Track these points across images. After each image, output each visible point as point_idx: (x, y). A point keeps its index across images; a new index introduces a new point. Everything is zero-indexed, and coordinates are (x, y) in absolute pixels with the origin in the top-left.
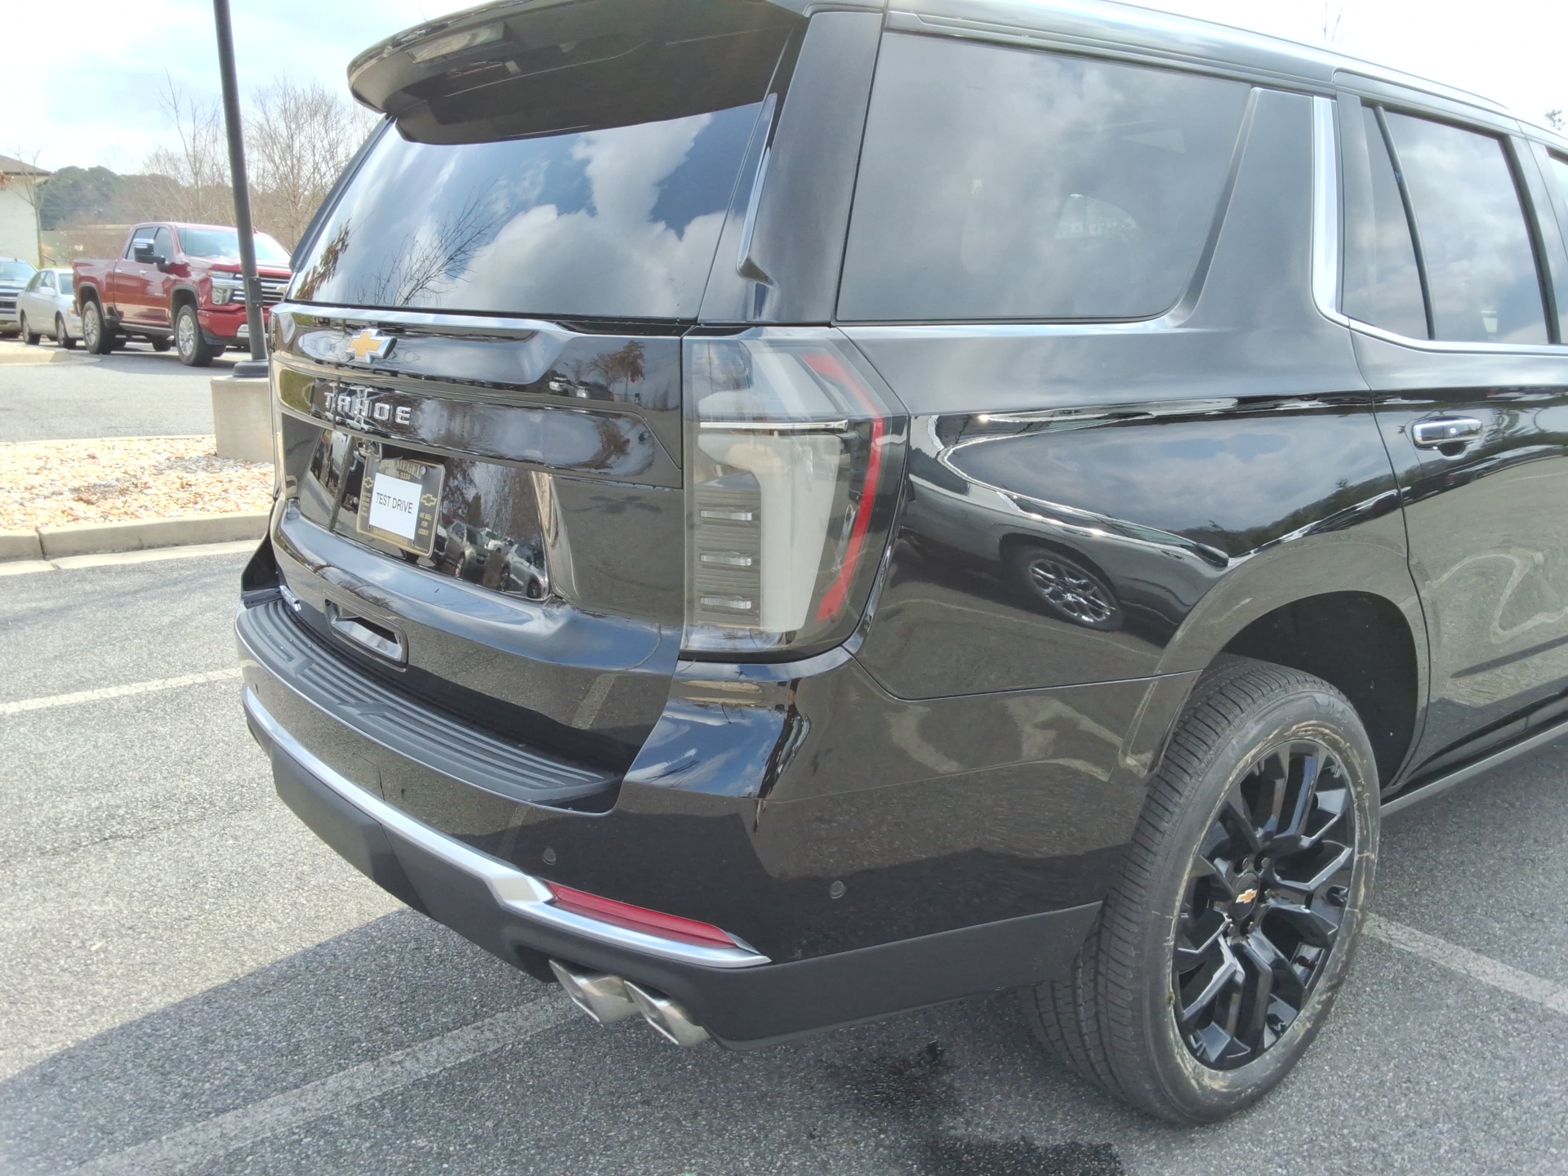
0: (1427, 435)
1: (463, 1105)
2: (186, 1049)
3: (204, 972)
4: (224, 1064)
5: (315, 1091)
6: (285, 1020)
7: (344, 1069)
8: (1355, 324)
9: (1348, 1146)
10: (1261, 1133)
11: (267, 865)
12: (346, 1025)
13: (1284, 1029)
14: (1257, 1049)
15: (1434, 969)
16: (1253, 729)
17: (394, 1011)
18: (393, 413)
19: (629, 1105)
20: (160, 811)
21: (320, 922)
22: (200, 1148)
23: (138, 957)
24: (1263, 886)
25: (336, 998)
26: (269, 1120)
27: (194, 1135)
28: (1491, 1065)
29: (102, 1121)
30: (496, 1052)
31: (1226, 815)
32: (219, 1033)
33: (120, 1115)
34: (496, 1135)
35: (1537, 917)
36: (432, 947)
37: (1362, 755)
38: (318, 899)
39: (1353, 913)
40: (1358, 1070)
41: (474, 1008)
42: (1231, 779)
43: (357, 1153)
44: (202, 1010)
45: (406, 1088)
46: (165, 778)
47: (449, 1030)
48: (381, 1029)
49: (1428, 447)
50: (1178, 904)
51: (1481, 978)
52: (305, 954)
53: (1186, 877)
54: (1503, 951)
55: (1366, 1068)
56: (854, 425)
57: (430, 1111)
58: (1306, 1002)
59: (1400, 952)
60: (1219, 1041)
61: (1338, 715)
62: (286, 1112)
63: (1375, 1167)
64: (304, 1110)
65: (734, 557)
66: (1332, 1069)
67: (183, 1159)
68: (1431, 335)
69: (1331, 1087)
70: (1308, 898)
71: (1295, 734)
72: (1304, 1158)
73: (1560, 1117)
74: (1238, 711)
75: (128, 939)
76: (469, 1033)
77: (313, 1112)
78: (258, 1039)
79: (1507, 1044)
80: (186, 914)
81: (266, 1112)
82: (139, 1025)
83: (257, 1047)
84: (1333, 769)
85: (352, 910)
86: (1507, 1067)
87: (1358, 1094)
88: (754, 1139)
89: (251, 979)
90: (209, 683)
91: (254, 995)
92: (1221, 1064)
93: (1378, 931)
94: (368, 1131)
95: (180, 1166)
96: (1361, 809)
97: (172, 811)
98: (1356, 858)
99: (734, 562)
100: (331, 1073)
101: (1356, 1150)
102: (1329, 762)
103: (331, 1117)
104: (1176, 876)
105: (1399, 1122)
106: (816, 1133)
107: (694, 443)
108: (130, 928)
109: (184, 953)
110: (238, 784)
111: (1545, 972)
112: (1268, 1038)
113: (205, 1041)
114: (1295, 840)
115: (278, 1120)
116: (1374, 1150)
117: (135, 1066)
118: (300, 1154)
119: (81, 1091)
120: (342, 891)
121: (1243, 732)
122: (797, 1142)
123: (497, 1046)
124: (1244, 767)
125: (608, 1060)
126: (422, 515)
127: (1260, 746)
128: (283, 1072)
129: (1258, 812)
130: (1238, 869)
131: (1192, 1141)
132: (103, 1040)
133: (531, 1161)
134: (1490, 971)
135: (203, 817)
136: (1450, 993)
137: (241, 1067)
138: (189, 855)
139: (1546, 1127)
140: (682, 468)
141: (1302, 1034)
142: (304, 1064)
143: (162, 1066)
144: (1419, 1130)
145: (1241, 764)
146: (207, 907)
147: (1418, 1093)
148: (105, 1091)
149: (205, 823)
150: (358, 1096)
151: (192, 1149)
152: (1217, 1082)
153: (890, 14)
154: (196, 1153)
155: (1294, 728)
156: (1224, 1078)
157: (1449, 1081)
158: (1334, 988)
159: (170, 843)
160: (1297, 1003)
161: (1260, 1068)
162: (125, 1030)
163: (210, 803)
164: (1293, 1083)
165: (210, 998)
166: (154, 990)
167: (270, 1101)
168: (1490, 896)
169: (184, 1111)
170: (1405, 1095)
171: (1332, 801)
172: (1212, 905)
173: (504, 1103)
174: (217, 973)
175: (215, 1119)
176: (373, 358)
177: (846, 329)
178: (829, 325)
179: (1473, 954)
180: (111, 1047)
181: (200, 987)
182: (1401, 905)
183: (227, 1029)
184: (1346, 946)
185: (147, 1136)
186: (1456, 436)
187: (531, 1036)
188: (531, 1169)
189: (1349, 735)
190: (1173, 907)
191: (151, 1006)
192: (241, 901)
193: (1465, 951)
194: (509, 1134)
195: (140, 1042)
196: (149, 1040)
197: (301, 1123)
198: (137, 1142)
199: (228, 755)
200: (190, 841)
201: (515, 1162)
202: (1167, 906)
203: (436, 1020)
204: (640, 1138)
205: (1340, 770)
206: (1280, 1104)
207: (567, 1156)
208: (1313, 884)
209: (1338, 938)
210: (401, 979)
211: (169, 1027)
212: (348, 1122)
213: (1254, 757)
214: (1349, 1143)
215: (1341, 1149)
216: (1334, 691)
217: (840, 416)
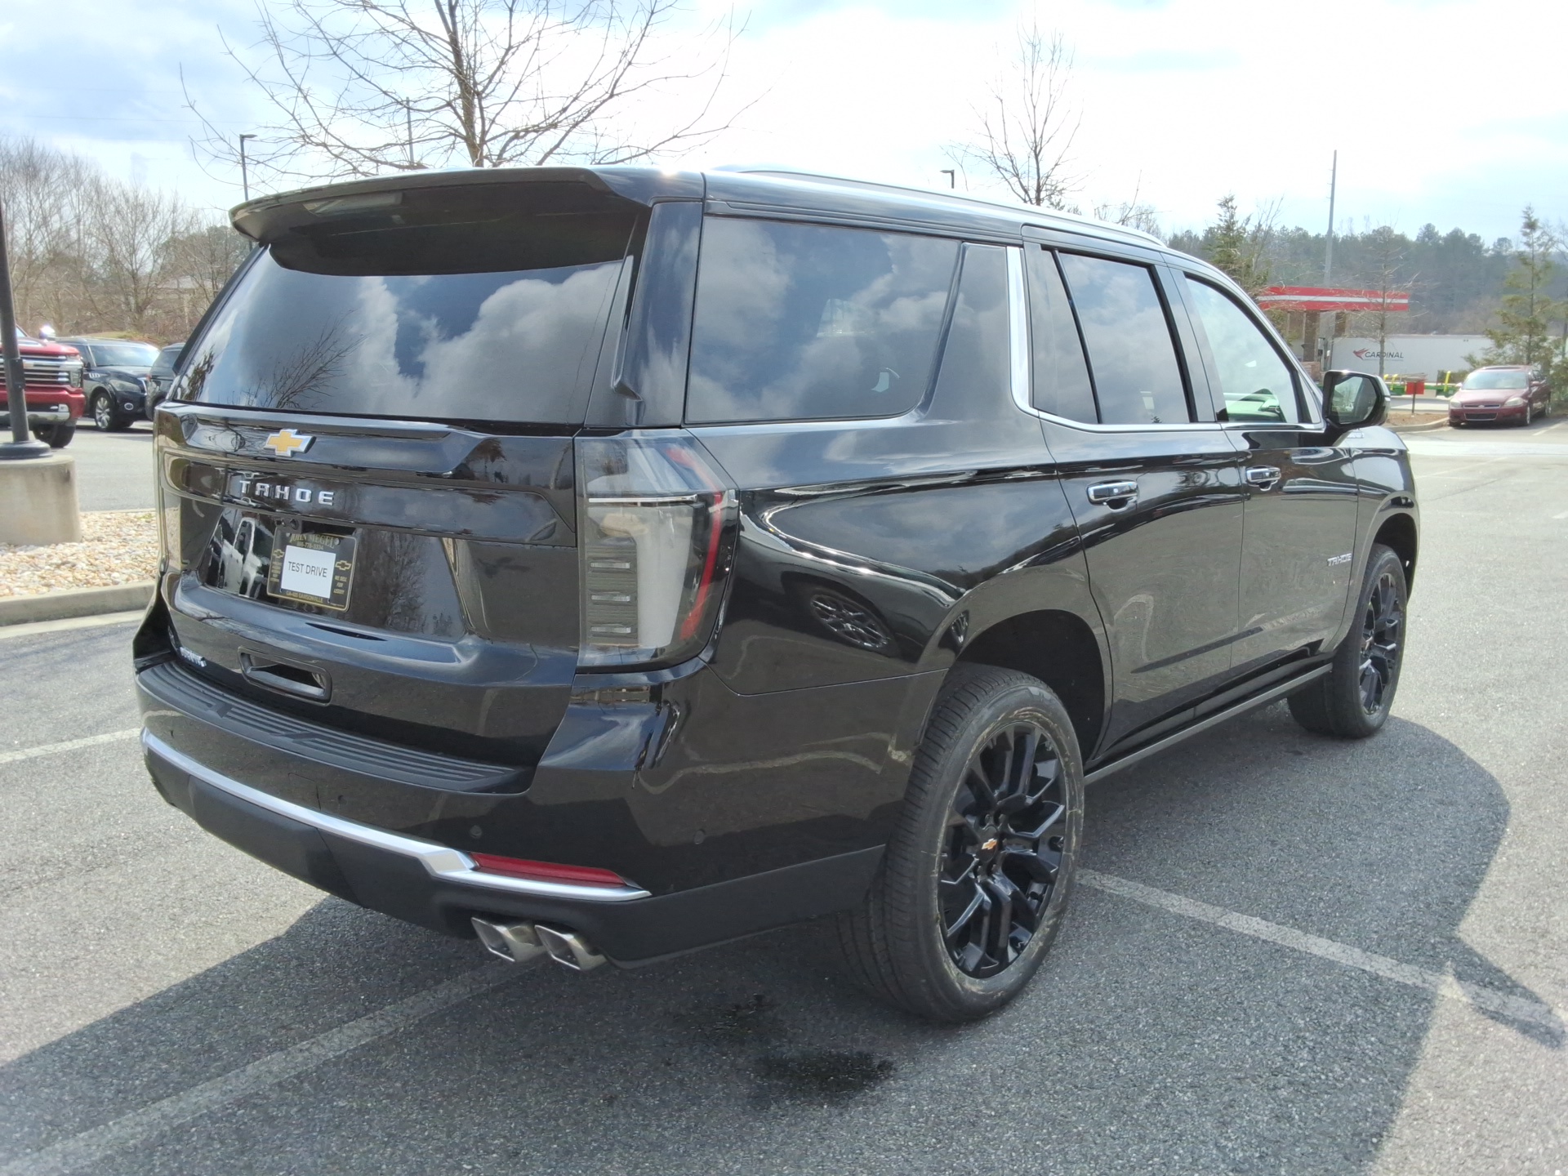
0: (1098, 494)
1: (371, 1074)
2: (109, 1057)
3: (105, 998)
4: (148, 1066)
5: (237, 1076)
6: (194, 1030)
7: (259, 1059)
8: (1043, 415)
9: (1073, 1029)
10: (1010, 1026)
11: (137, 911)
12: (252, 1027)
13: (1023, 947)
14: (1004, 964)
15: (1135, 905)
16: (986, 713)
17: (291, 1013)
18: (314, 497)
19: (514, 1059)
20: (17, 873)
21: (204, 951)
22: (146, 1127)
23: (38, 992)
24: (1001, 836)
25: (236, 1008)
26: (202, 1100)
27: (138, 1119)
28: (1177, 967)
29: (48, 1118)
30: (391, 1034)
31: (971, 781)
32: (135, 1044)
33: (64, 1111)
34: (406, 1092)
35: (1212, 864)
36: (313, 962)
37: (1066, 732)
38: (195, 934)
39: (1069, 857)
40: (1079, 978)
41: (363, 1004)
42: (973, 750)
43: (288, 1116)
44: (114, 1028)
45: (318, 1067)
46: (13, 845)
47: (345, 1022)
48: (283, 1027)
49: (1100, 503)
50: (939, 845)
51: (1171, 909)
52: (196, 978)
53: (944, 825)
54: (1187, 889)
55: (1085, 976)
56: (701, 497)
57: (344, 1081)
58: (1037, 927)
59: (1110, 895)
60: (974, 954)
61: (1047, 703)
62: (215, 1095)
63: (1093, 1041)
64: (231, 1091)
65: (615, 595)
66: (1060, 978)
67: (133, 1136)
68: (1100, 421)
69: (1060, 990)
70: (1035, 845)
71: (1017, 716)
72: (1041, 1039)
73: (1224, 997)
74: (975, 700)
75: (24, 979)
76: (364, 1023)
77: (240, 1092)
78: (174, 1044)
79: (1188, 952)
80: (73, 955)
81: (197, 1096)
82: (58, 1043)
83: (174, 1051)
84: (1047, 744)
85: (230, 940)
86: (1188, 967)
87: (1080, 994)
88: (621, 1071)
89: (152, 1001)
90: (30, 759)
91: (158, 1013)
92: (977, 973)
93: (1093, 882)
94: (293, 1099)
95: (132, 1142)
96: (1069, 775)
97: (29, 873)
98: (1068, 814)
99: (618, 599)
100: (248, 1063)
101: (1078, 1031)
102: (1043, 739)
103: (257, 1094)
104: (936, 824)
105: (1110, 1010)
106: (671, 1062)
107: (585, 513)
108: (22, 970)
109: (81, 986)
110: (88, 846)
111: (1217, 902)
112: (1011, 954)
113: (125, 1051)
114: (1022, 799)
115: (210, 1100)
116: (1092, 1029)
117: (65, 1074)
118: (237, 1122)
119: (20, 1097)
120: (217, 926)
121: (980, 716)
122: (657, 1069)
123: (391, 1029)
124: (982, 741)
125: (490, 1030)
126: (337, 578)
127: (992, 725)
128: (204, 1066)
129: (995, 777)
130: (982, 823)
131: (960, 1035)
132: (30, 1058)
133: (439, 1105)
134: (1178, 904)
135: (61, 876)
136: (1147, 920)
137: (164, 1066)
138: (59, 908)
139: (1214, 1004)
140: (576, 532)
141: (1037, 950)
142: (221, 1059)
143: (91, 1072)
144: (1124, 1014)
145: (979, 739)
146: (91, 948)
147: (1123, 989)
148: (43, 1096)
149: (65, 881)
150: (277, 1077)
151: (139, 1129)
152: (975, 986)
153: (708, 203)
154: (144, 1131)
155: (1016, 712)
156: (980, 984)
157: (1146, 980)
158: (1059, 914)
159: (37, 899)
160: (1032, 928)
161: (1007, 978)
162: (46, 1050)
163: (65, 863)
164: (1032, 991)
165: (118, 1018)
166: (63, 1016)
167: (199, 1087)
168: (1177, 851)
169: (122, 1103)
170: (1114, 992)
171: (1047, 770)
172: (964, 850)
173: (407, 1069)
174: (119, 1000)
175: (153, 1106)
176: (294, 453)
177: (692, 430)
178: (679, 427)
179: (1164, 893)
180: (37, 1063)
181: (106, 1011)
182: (1112, 863)
183: (142, 1039)
184: (1065, 882)
185: (94, 1124)
186: (1118, 494)
187: (420, 1020)
188: (441, 1111)
189: (1056, 718)
190: (936, 846)
191: (65, 1028)
192: (123, 941)
193: (1158, 891)
194: (417, 1090)
195: (64, 1056)
196: (73, 1054)
197: (232, 1101)
198: (86, 1129)
199: (70, 821)
200: (56, 897)
201: (426, 1108)
202: (932, 846)
203: (332, 1017)
204: (528, 1081)
205: (1051, 746)
206: (1023, 1006)
207: (470, 1099)
208: (1038, 833)
209: (1059, 876)
210: (291, 989)
211: (87, 1043)
212: (274, 1096)
213: (989, 734)
214: (1074, 1026)
215: (1069, 1031)
216: (1044, 685)
217: (690, 491)
